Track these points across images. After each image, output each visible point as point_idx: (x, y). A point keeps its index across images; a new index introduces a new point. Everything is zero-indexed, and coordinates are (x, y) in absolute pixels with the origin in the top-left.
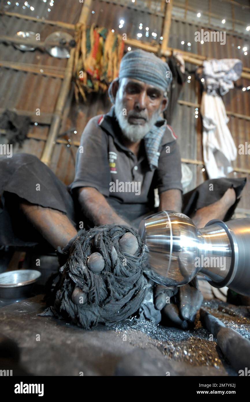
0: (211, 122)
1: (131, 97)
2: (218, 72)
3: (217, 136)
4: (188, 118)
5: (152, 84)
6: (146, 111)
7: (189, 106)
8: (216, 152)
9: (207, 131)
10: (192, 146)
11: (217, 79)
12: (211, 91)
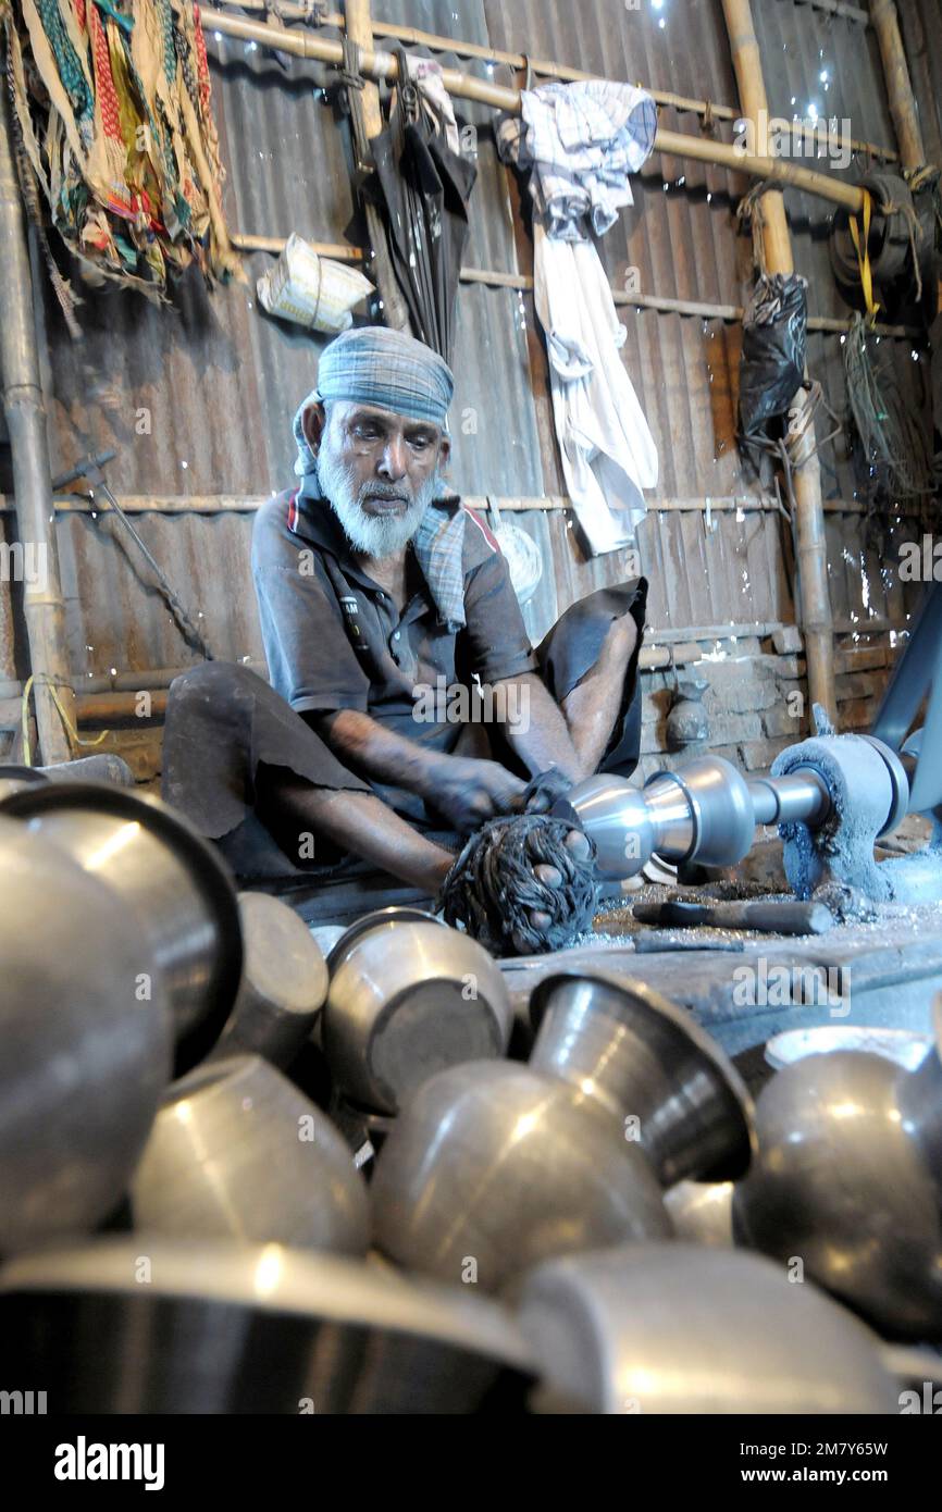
0: (573, 353)
1: (364, 449)
2: (580, 148)
3: (597, 406)
4: (498, 338)
5: (414, 416)
6: (406, 478)
7: (492, 287)
8: (598, 460)
9: (565, 385)
10: (525, 446)
11: (577, 179)
12: (562, 224)
